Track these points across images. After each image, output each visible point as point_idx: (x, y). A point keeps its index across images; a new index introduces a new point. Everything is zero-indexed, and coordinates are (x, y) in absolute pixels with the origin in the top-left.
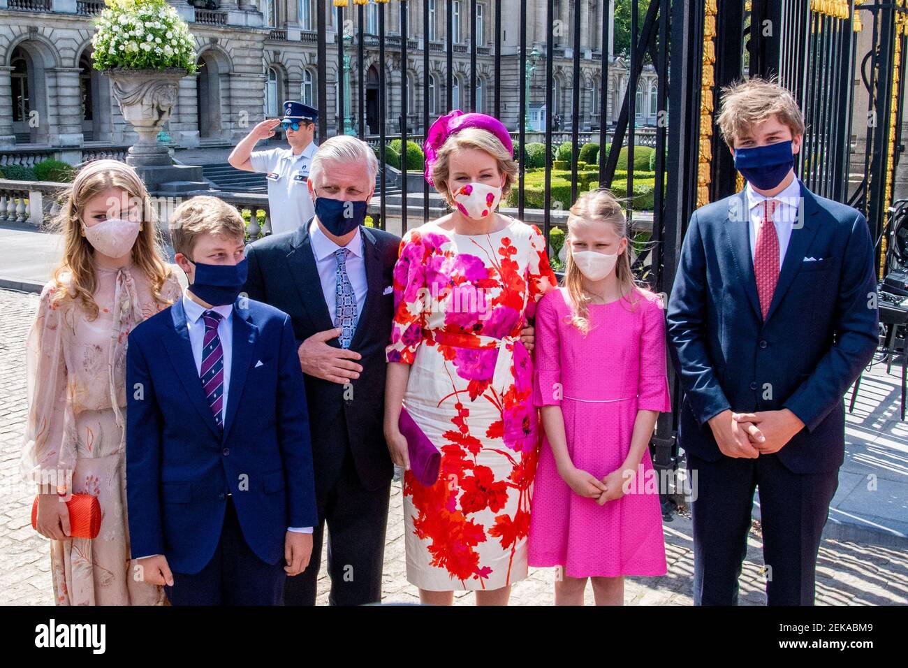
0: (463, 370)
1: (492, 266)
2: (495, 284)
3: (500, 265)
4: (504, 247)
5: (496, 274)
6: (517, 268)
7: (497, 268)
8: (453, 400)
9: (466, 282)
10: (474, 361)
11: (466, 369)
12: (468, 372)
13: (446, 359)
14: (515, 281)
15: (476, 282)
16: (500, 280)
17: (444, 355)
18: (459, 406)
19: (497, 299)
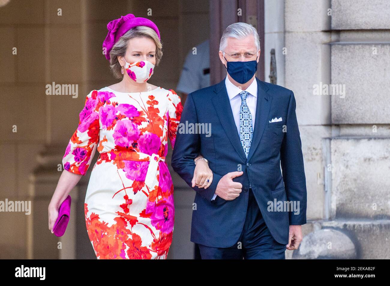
0: (129, 174)
1: (142, 110)
2: (144, 120)
3: (147, 110)
4: (150, 100)
5: (145, 115)
6: (159, 112)
7: (145, 112)
8: (123, 193)
9: (125, 118)
10: (136, 169)
11: (131, 174)
12: (133, 175)
13: (118, 168)
14: (157, 119)
15: (132, 118)
16: (147, 118)
17: (117, 166)
18: (126, 197)
19: (145, 128)
